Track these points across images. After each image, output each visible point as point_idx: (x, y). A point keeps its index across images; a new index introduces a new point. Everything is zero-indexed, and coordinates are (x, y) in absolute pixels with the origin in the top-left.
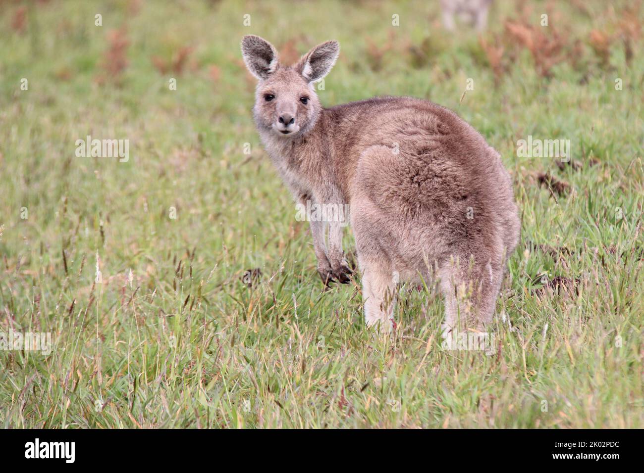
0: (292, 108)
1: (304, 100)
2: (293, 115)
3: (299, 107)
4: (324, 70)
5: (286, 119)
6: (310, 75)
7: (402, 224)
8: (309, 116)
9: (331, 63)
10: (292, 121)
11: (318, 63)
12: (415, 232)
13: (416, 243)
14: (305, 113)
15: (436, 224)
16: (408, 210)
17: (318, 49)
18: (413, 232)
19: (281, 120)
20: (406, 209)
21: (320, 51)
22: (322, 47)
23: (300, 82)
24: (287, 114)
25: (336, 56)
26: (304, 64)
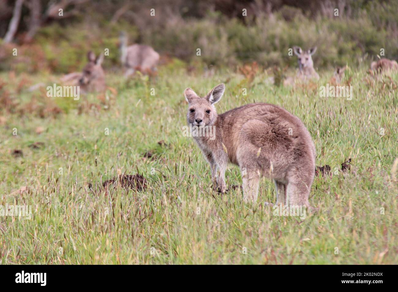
0: (201, 115)
1: (208, 112)
2: (202, 119)
3: (205, 115)
4: (218, 98)
5: (199, 120)
6: (212, 100)
7: (271, 152)
8: (211, 119)
9: (222, 94)
10: (201, 121)
11: (216, 95)
12: (278, 155)
13: (279, 160)
14: (208, 117)
15: (287, 150)
16: (272, 145)
17: (216, 88)
18: (276, 155)
19: (196, 121)
20: (271, 145)
21: (217, 89)
22: (218, 87)
23: (206, 103)
24: (198, 118)
25: (224, 91)
26: (210, 95)
